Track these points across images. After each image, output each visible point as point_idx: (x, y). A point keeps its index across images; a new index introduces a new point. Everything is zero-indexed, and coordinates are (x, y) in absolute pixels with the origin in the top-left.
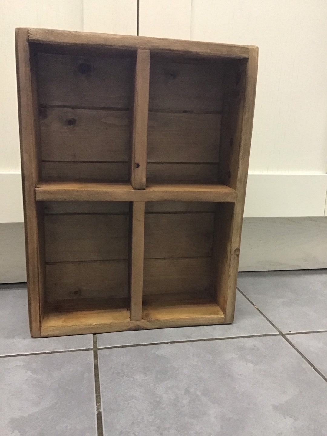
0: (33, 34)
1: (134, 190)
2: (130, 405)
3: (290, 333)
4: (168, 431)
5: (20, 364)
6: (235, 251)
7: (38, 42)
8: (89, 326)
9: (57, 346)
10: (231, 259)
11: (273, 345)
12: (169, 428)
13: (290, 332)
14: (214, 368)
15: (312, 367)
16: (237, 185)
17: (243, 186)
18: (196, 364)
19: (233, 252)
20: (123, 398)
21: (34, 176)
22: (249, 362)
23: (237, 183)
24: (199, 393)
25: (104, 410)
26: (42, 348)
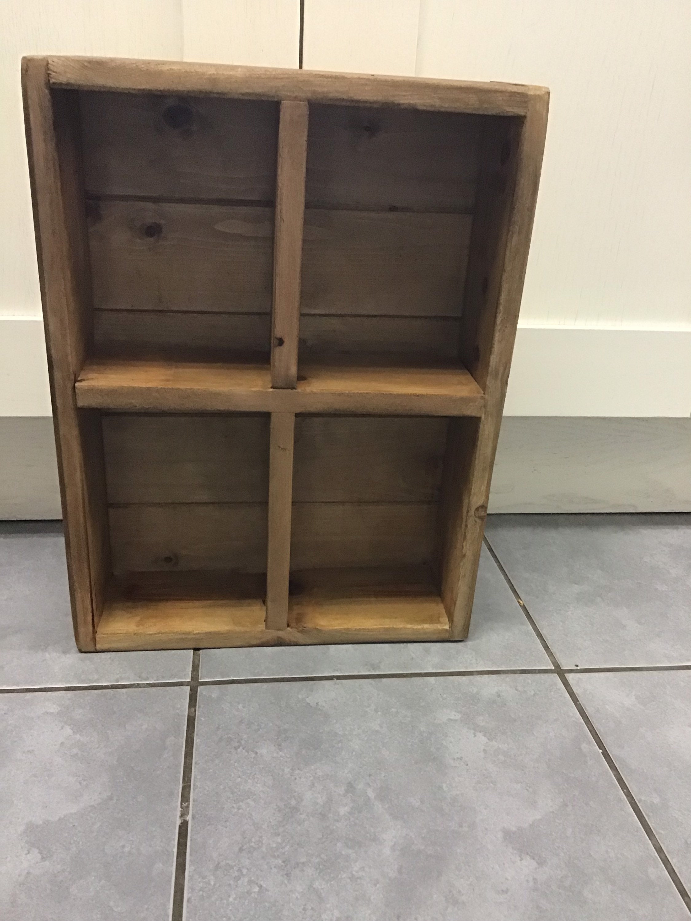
0: (58, 71)
1: (271, 390)
2: (241, 811)
3: (576, 668)
4: (303, 870)
5: (54, 709)
6: (477, 509)
7: (69, 88)
8: (186, 636)
9: (125, 673)
10: (469, 526)
11: (534, 695)
12: (303, 863)
13: (577, 666)
14: (409, 741)
15: (601, 751)
16: (488, 383)
17: (500, 384)
18: (378, 728)
19: (472, 512)
20: (231, 796)
21: (72, 359)
22: (480, 732)
23: (488, 378)
24: (371, 794)
25: (193, 818)
26: (96, 677)
